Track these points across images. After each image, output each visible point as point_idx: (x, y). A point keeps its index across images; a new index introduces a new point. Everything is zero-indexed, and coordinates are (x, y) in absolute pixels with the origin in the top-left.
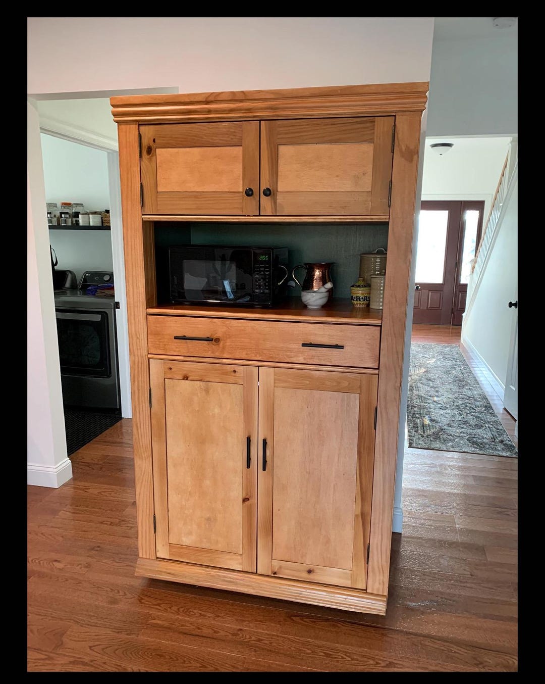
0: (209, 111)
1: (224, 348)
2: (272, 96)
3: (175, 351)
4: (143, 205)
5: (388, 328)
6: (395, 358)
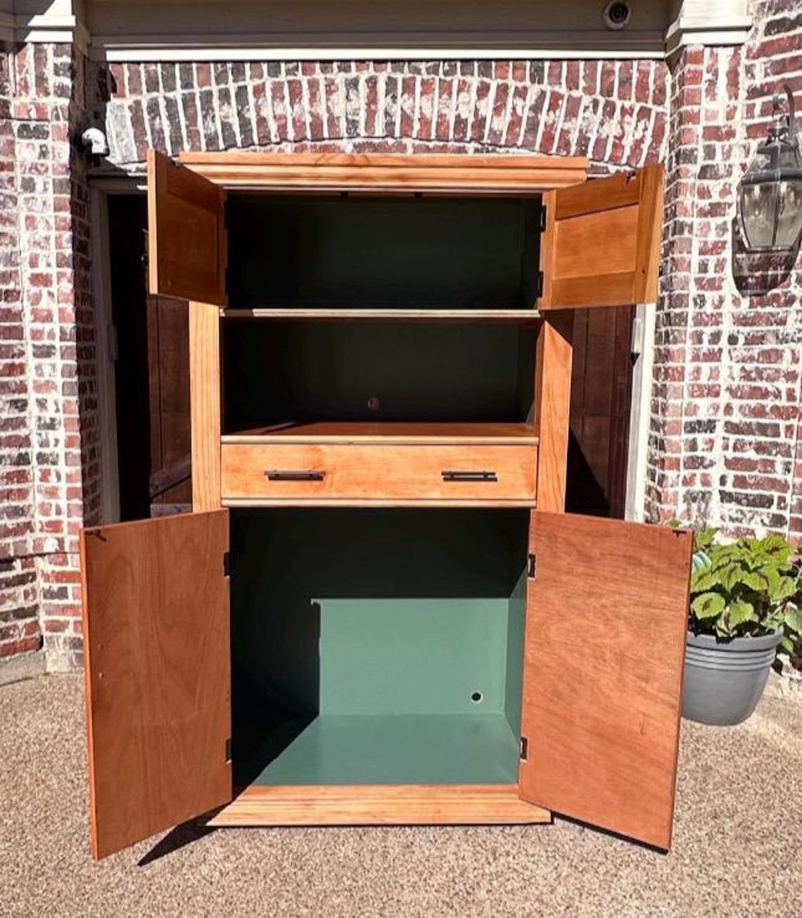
1: (331, 484)
5: (547, 448)
6: (556, 486)
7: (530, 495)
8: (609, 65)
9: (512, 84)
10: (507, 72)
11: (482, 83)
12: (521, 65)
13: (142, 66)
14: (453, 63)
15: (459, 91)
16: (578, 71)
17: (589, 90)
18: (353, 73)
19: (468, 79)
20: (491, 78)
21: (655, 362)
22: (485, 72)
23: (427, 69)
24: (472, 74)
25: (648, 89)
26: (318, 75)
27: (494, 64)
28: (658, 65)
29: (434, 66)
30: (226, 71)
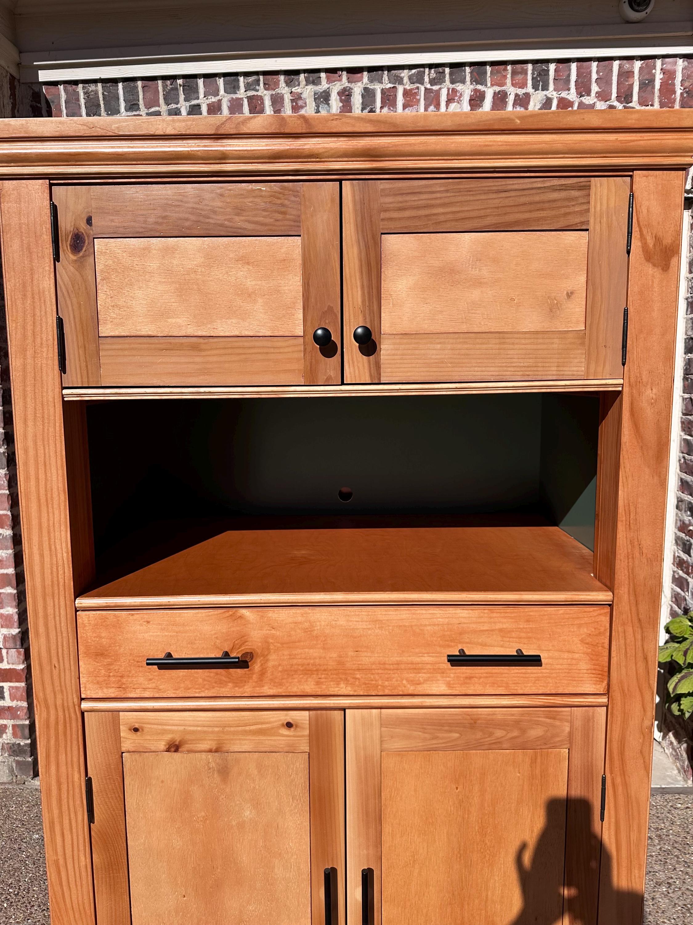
0: (223, 157)
1: (263, 673)
2: (370, 128)
3: (145, 689)
4: (63, 368)
5: (627, 608)
6: (641, 670)
7: (598, 686)
8: (627, 65)
9: (512, 91)
10: (505, 77)
11: (476, 90)
12: (522, 68)
13: (81, 86)
14: (440, 70)
15: (449, 101)
16: (591, 72)
17: (604, 96)
18: (324, 85)
19: (459, 87)
20: (486, 85)
21: (684, 414)
22: (479, 79)
23: (410, 78)
24: (463, 82)
25: (675, 92)
26: (283, 89)
27: (489, 68)
28: (686, 63)
29: (418, 72)
30: (176, 89)
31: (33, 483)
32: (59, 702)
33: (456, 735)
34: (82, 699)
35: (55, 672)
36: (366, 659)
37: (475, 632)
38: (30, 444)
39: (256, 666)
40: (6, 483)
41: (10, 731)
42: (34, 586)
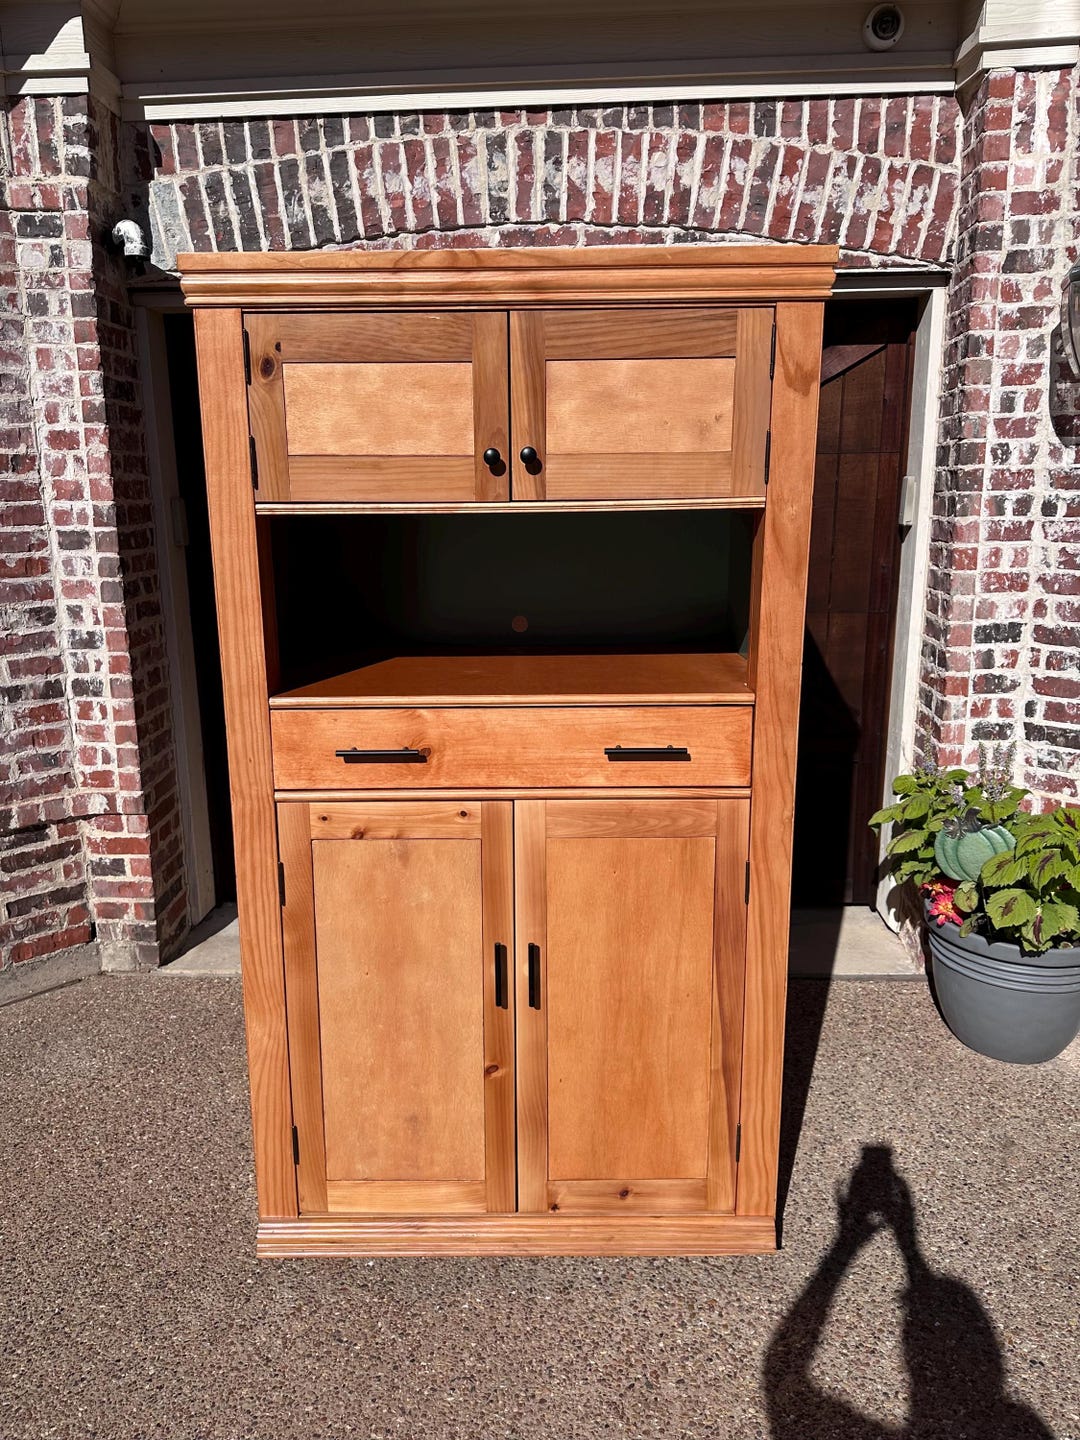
0: (400, 289)
1: (439, 767)
3: (333, 781)
4: (255, 485)
5: (768, 708)
6: (782, 765)
7: (742, 780)
8: (871, 103)
9: (730, 137)
10: (722, 119)
11: (685, 136)
12: (743, 108)
13: (197, 125)
14: (642, 109)
15: (652, 150)
16: (827, 113)
17: (842, 144)
18: (499, 128)
19: (665, 131)
20: (698, 129)
22: (690, 121)
23: (605, 119)
24: (670, 125)
25: (930, 140)
26: (449, 133)
27: (701, 108)
28: (944, 102)
29: (615, 112)
30: (316, 131)
31: (229, 591)
32: (254, 793)
33: (614, 823)
34: (276, 790)
35: (251, 765)
36: (533, 755)
37: (630, 729)
38: (226, 555)
39: (434, 760)
40: (123, 619)
41: (132, 910)
42: (230, 687)
